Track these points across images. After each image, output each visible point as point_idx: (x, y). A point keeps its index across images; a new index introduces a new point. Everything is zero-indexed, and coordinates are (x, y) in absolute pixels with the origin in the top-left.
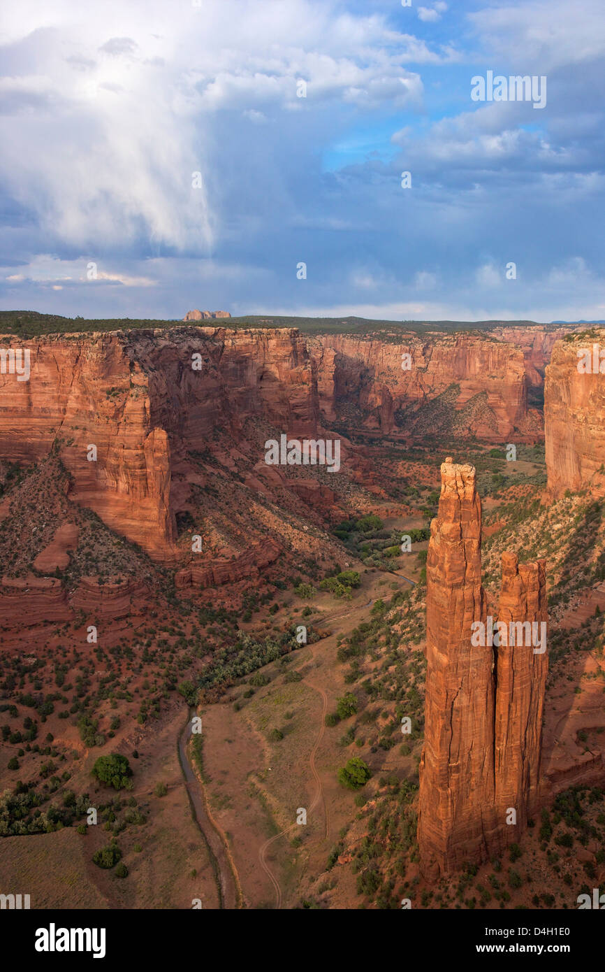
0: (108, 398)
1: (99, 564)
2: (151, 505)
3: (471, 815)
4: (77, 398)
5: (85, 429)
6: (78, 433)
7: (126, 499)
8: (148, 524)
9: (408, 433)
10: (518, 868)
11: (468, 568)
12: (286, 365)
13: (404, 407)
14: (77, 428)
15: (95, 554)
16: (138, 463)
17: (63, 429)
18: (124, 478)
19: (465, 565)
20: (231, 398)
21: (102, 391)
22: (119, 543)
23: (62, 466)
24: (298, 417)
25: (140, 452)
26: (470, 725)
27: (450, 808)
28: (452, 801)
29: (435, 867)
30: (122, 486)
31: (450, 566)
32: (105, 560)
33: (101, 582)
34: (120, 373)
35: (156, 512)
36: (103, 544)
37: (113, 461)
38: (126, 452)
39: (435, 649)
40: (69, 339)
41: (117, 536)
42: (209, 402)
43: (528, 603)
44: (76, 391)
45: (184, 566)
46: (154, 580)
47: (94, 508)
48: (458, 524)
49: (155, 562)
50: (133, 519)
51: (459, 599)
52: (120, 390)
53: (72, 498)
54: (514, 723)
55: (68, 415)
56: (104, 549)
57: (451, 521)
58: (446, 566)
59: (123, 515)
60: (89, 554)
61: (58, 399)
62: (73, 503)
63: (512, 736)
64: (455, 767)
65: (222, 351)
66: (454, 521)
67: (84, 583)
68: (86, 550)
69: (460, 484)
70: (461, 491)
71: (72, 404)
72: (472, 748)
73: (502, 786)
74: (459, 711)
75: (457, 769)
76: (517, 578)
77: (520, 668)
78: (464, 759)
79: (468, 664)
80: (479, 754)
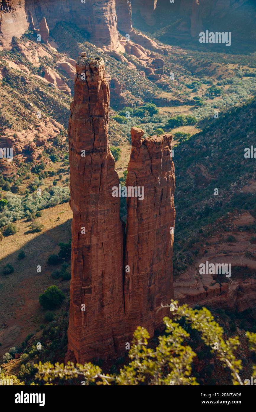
3: (102, 324)
11: (96, 139)
19: (93, 137)
26: (99, 258)
27: (83, 319)
31: (79, 138)
43: (153, 168)
48: (87, 105)
51: (88, 164)
54: (140, 259)
57: (81, 102)
58: (77, 138)
63: (138, 268)
64: (87, 289)
66: (83, 103)
69: (88, 73)
70: (88, 79)
72: (103, 276)
73: (129, 305)
74: (89, 247)
75: (90, 291)
76: (142, 148)
77: (144, 218)
78: (95, 284)
79: (96, 213)
80: (108, 280)
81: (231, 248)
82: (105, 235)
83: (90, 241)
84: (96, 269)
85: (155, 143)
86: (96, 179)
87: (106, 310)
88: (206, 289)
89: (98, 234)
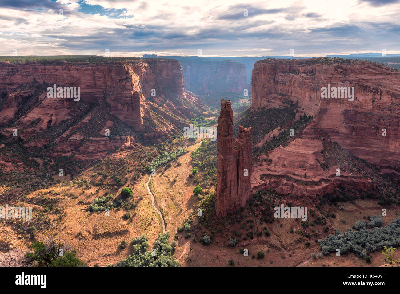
0: (120, 82)
1: (120, 133)
2: (135, 115)
4: (110, 82)
5: (113, 92)
6: (111, 93)
7: (127, 113)
8: (134, 120)
9: (212, 92)
10: (243, 214)
11: (229, 130)
12: (174, 71)
13: (210, 84)
14: (111, 92)
15: (118, 130)
16: (130, 102)
17: (106, 92)
18: (126, 107)
20: (158, 82)
21: (118, 80)
22: (125, 126)
23: (107, 103)
24: (178, 87)
25: (131, 99)
26: (230, 175)
28: (225, 196)
29: (220, 214)
30: (126, 109)
32: (122, 132)
33: (120, 138)
34: (123, 75)
35: (136, 117)
36: (121, 127)
37: (122, 102)
38: (126, 99)
39: (220, 154)
40: (107, 64)
41: (125, 124)
42: (151, 83)
44: (110, 80)
45: (146, 132)
46: (137, 137)
47: (117, 116)
49: (137, 131)
50: (129, 119)
52: (124, 80)
53: (110, 113)
55: (108, 87)
56: (121, 128)
58: (223, 131)
59: (126, 118)
60: (117, 130)
61: (104, 83)
62: (111, 114)
65: (155, 67)
66: (224, 117)
67: (115, 138)
68: (115, 129)
69: (227, 106)
70: (227, 108)
71: (109, 84)
72: (231, 182)
73: (239, 192)
74: (227, 171)
75: (227, 188)
76: (243, 133)
77: (244, 159)
78: (228, 185)
79: (229, 158)
80: (232, 183)
81: (262, 168)
82: (232, 166)
83: (227, 169)
84: (229, 179)
85: (248, 131)
86: (230, 146)
87: (232, 195)
88: (260, 183)
89: (230, 166)
